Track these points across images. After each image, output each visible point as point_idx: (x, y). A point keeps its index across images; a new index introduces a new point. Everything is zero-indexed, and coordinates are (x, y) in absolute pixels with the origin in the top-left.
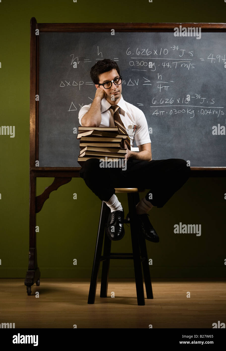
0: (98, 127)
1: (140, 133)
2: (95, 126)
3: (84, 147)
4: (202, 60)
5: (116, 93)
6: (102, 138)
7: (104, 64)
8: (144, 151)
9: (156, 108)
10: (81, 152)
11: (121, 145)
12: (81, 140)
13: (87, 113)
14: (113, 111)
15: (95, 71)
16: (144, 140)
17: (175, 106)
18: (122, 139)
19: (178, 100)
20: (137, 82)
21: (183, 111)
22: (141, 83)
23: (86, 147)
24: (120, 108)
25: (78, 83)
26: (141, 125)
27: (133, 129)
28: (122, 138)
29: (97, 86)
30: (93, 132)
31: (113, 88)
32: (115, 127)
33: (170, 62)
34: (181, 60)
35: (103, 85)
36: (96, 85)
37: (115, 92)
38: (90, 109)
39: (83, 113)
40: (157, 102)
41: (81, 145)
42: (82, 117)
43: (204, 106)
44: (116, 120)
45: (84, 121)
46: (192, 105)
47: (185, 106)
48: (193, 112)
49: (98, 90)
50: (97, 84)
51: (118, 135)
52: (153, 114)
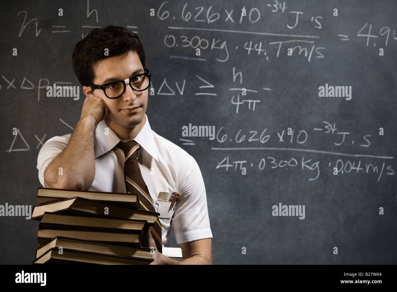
0: (86, 191)
1: (186, 211)
2: (78, 189)
3: (49, 240)
4: (345, 38)
5: (135, 110)
6: (95, 219)
7: (109, 36)
8: (194, 257)
9: (225, 154)
10: (40, 252)
11: (140, 239)
12: (41, 222)
13: (60, 156)
14: (123, 154)
15: (84, 53)
16: (197, 230)
17: (272, 149)
18: (144, 223)
19: (281, 135)
20: (181, 87)
21: (293, 163)
22: (192, 89)
23: (54, 239)
24: (141, 147)
25: (36, 84)
26: (190, 192)
27: (170, 203)
28: (146, 221)
29: (87, 89)
30: (74, 202)
31: (128, 99)
32: (126, 193)
33: (265, 42)
34: (292, 38)
35: (103, 87)
36: (85, 88)
37: (131, 107)
38: (67, 145)
39: (52, 156)
40: (229, 138)
41: (42, 234)
42: (46, 165)
43: (345, 153)
44: (130, 178)
45: (51, 176)
46: (315, 149)
47: (297, 150)
48: (317, 165)
49: (88, 101)
50: (87, 86)
51: (135, 215)
52: (218, 167)
